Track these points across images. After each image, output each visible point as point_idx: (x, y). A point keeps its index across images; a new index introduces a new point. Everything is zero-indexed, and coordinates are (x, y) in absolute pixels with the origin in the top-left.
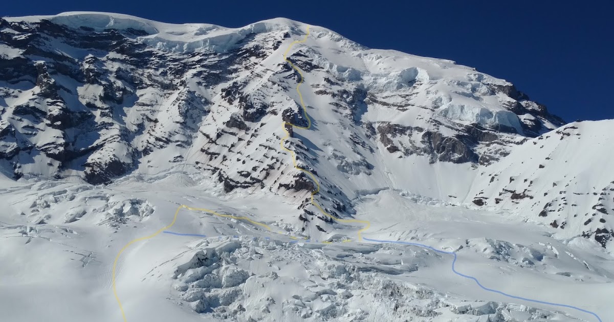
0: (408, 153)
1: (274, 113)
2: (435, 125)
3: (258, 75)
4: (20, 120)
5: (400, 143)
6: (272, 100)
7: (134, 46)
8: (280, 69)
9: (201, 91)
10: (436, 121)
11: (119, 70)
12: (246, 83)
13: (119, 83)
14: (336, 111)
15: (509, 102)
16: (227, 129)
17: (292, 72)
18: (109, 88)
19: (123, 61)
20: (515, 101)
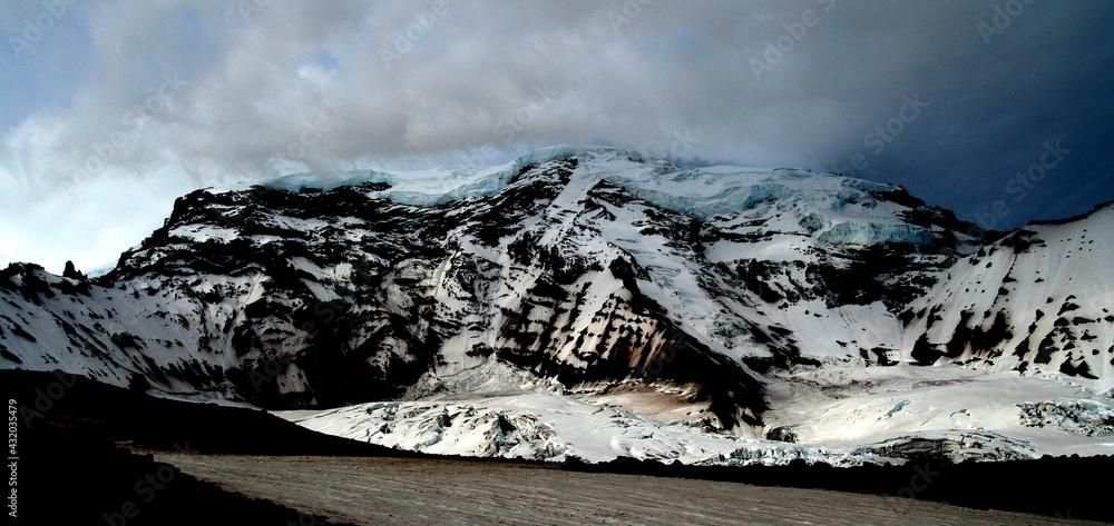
0: (792, 298)
1: (597, 267)
2: (818, 255)
3: (555, 221)
4: (260, 323)
5: (777, 284)
6: (589, 249)
7: (374, 205)
8: (582, 207)
9: (480, 251)
10: (818, 250)
11: (364, 239)
12: (541, 233)
13: (371, 257)
14: (676, 254)
15: (904, 212)
16: (536, 299)
17: (602, 209)
18: (359, 264)
19: (364, 227)
20: (911, 209)
